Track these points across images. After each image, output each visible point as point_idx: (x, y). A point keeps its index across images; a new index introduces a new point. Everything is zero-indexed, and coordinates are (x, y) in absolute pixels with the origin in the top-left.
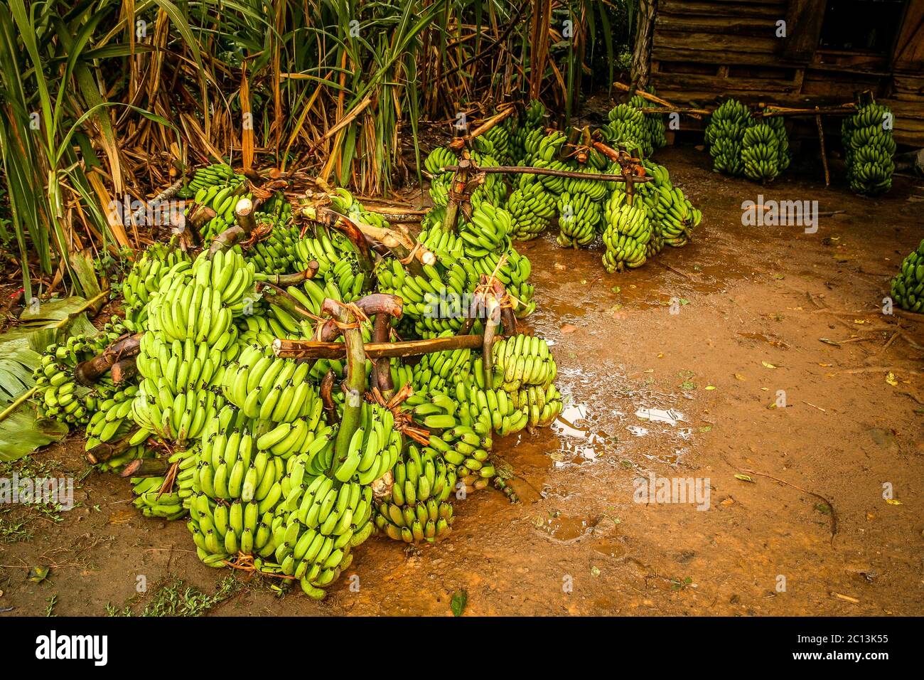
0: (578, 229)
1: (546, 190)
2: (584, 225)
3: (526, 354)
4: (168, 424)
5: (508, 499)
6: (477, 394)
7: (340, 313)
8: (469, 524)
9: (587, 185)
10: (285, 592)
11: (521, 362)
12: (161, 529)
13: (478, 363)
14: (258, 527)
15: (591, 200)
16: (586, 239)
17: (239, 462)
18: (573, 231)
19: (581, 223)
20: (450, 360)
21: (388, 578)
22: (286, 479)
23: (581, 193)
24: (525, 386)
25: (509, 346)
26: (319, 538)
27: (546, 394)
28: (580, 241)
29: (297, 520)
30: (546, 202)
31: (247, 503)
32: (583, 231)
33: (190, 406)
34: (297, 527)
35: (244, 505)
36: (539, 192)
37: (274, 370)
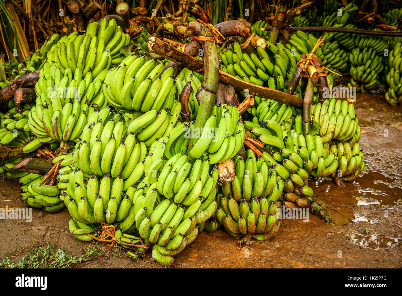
0: (365, 75)
1: (341, 47)
2: (370, 73)
3: (337, 113)
4: (56, 123)
5: (323, 221)
6: (298, 137)
7: (201, 29)
8: (291, 233)
9: (373, 41)
10: (140, 257)
11: (333, 119)
12: (39, 217)
13: (298, 119)
14: (122, 199)
15: (377, 54)
16: (371, 84)
17: (112, 140)
18: (361, 77)
19: (368, 70)
20: (276, 115)
21: (225, 259)
22: (149, 157)
23: (369, 48)
24: (335, 141)
25: (324, 106)
26: (173, 206)
27: (352, 149)
28: (367, 86)
29: (156, 190)
30: (341, 56)
31: (115, 178)
32: (370, 77)
33: (75, 111)
34: (155, 195)
35: (112, 179)
36: (335, 49)
37: (146, 67)
